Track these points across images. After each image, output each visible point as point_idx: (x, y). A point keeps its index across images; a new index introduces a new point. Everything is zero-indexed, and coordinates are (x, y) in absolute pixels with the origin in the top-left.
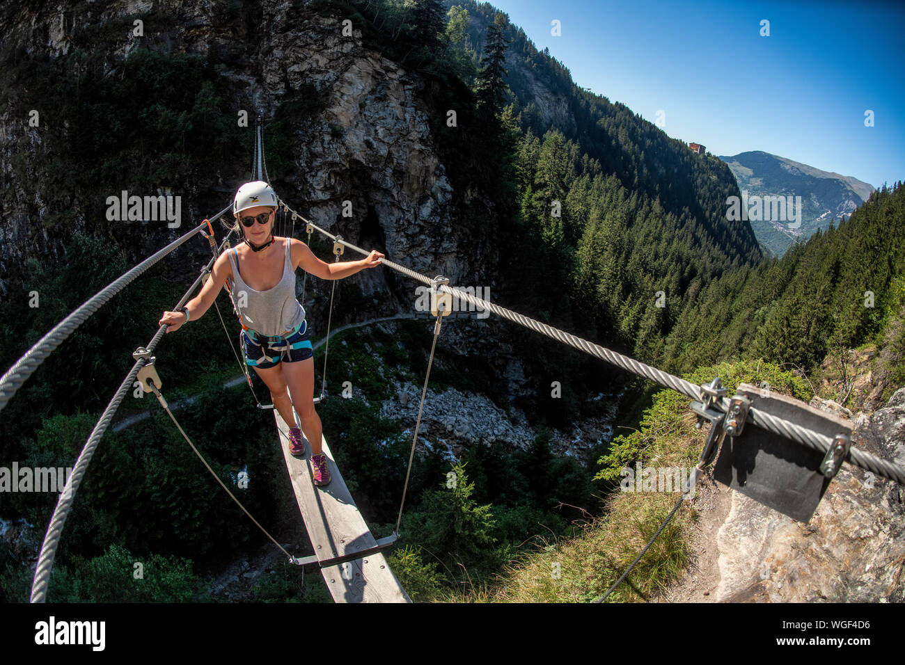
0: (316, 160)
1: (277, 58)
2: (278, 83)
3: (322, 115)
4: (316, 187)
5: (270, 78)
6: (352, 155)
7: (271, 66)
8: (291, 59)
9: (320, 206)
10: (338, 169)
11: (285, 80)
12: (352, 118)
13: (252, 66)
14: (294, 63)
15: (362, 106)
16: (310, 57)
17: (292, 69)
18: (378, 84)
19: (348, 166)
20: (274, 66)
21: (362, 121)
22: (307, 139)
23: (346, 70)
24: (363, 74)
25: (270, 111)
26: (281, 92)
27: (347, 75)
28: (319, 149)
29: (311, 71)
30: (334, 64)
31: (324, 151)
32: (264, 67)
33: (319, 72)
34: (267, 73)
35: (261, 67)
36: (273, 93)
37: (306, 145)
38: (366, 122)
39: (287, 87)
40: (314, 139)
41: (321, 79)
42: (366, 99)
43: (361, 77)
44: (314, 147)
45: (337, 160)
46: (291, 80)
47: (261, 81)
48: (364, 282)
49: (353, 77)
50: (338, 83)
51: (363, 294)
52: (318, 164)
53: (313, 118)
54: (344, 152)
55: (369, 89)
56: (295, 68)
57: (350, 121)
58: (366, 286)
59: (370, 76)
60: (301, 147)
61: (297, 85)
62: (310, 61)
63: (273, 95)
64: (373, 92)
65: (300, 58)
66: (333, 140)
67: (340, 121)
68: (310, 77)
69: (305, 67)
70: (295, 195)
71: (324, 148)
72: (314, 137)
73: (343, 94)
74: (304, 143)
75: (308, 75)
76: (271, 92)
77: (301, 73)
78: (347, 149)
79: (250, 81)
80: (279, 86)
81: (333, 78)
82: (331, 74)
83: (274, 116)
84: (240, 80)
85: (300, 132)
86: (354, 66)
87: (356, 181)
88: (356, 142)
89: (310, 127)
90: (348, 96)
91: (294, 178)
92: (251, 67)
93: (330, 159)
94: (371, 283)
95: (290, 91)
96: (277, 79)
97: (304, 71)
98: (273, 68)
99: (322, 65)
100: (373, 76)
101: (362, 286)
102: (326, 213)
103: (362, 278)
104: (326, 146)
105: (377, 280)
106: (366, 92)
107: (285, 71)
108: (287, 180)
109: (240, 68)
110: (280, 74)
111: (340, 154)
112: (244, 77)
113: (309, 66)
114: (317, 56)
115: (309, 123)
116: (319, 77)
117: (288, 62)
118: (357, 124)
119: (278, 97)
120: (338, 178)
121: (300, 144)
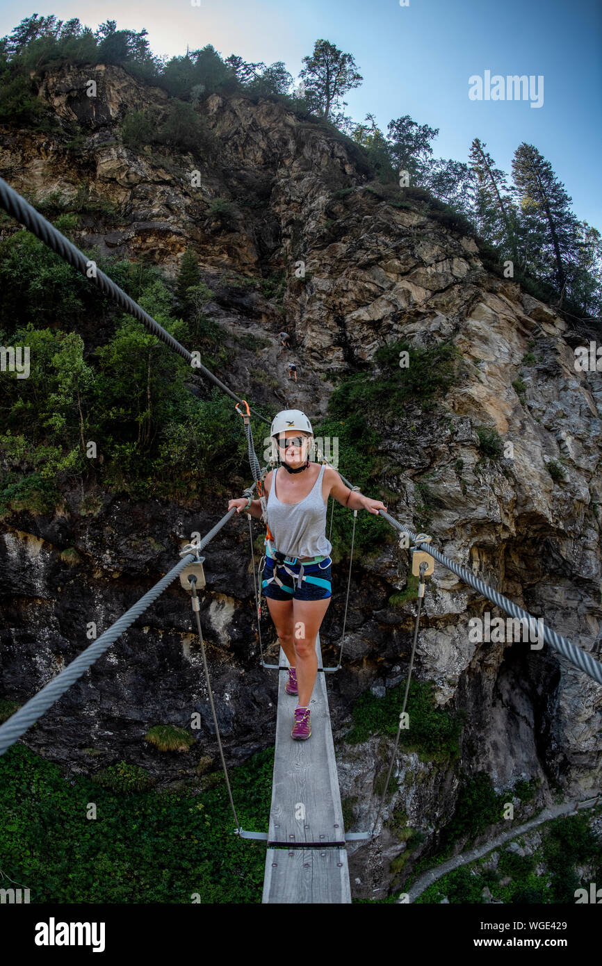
0: (440, 516)
1: (323, 292)
2: (329, 349)
3: (445, 404)
4: (440, 583)
5: (314, 338)
6: (528, 500)
7: (311, 312)
8: (351, 296)
9: (441, 625)
10: (493, 537)
11: (342, 342)
12: (510, 413)
13: (273, 315)
14: (359, 304)
15: (519, 389)
16: (391, 288)
17: (355, 314)
18: (531, 347)
19: (513, 529)
20: (317, 311)
21: (530, 421)
22: (414, 461)
23: (469, 314)
24: (503, 323)
25: (317, 401)
26: (336, 365)
27: (473, 323)
28: (451, 486)
29: (398, 317)
30: (443, 298)
31: (464, 492)
32: (297, 318)
33: (418, 316)
34: (304, 328)
35: (292, 317)
36: (321, 366)
37: (412, 478)
38: (535, 423)
39: (349, 357)
40: (433, 460)
41: (423, 328)
42: (522, 375)
43: (500, 330)
44: (434, 482)
45: (497, 514)
46: (356, 341)
47: (293, 344)
48: (497, 764)
49: (486, 328)
50: (459, 336)
51: (496, 789)
52: (446, 526)
53: (426, 411)
54: (510, 495)
55: (518, 356)
56: (364, 314)
57: (508, 420)
58: (502, 773)
59: (514, 330)
60: (399, 483)
61: (368, 352)
62: (391, 295)
63: (320, 370)
64: (527, 360)
65: (369, 291)
66: (482, 461)
67: (490, 419)
68: (397, 332)
69: (380, 311)
70: (386, 601)
71: (464, 484)
72: (434, 455)
73: (476, 361)
74: (408, 472)
75: (390, 326)
76: (317, 365)
77: (375, 325)
78: (517, 485)
79: (270, 339)
80: (331, 356)
81: (448, 328)
82: (442, 321)
83: (328, 410)
84: (250, 335)
85: (396, 445)
86: (482, 305)
87: (517, 563)
88: (531, 468)
89: (420, 431)
90: (489, 363)
91: (386, 560)
92: (271, 316)
93: (481, 512)
94: (511, 763)
95: (355, 364)
96: (325, 340)
97: (380, 321)
98: (316, 316)
99: (420, 301)
100: (518, 330)
101: (494, 775)
102: (453, 642)
103: (497, 756)
104: (469, 478)
105: (523, 757)
106: (517, 360)
107: (340, 322)
108: (370, 562)
109: (250, 314)
110: (331, 328)
111: (500, 498)
112: (257, 331)
113: (391, 309)
114: (404, 284)
115: (416, 423)
116: (418, 326)
117: (344, 301)
118: (523, 427)
119: (331, 376)
120: (484, 559)
121: (398, 475)
